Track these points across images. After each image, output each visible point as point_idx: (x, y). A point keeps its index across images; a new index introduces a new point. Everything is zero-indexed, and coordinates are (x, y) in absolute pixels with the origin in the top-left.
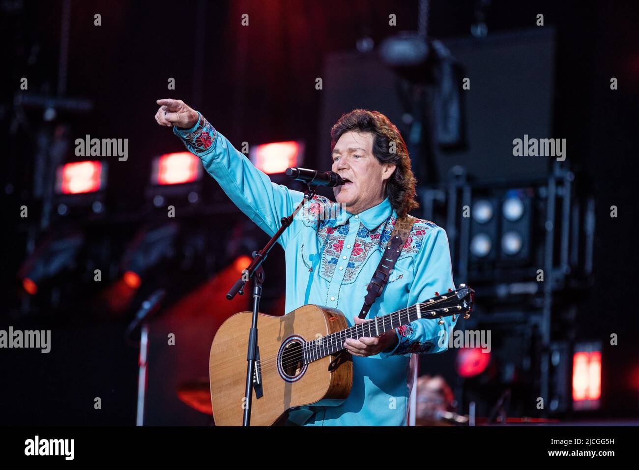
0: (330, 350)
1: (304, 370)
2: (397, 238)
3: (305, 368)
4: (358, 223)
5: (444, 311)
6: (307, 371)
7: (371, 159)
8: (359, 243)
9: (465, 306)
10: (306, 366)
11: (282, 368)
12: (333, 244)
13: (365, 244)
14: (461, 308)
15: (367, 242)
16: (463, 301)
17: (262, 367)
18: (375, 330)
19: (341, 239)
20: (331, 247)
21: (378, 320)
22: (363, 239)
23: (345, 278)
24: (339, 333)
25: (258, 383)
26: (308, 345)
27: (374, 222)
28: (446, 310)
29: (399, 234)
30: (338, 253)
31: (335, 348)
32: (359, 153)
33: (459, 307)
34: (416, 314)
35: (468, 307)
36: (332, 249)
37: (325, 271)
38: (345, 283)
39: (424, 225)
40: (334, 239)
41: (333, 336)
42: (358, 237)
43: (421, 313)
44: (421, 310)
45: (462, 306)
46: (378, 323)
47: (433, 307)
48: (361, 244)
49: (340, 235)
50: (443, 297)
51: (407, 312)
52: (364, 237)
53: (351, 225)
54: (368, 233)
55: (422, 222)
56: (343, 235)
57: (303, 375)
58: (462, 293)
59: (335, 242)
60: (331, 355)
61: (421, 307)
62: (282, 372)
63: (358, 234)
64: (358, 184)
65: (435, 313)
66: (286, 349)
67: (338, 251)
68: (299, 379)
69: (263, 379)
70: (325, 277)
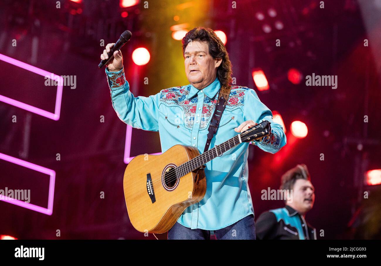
0: (191, 169)
1: (178, 183)
2: (222, 98)
3: (178, 182)
4: (203, 94)
5: (255, 137)
6: (179, 183)
7: (208, 57)
8: (206, 106)
9: (267, 131)
10: (179, 180)
11: (165, 183)
12: (189, 110)
13: (209, 106)
14: (264, 133)
15: (210, 105)
16: (265, 129)
17: (153, 185)
18: (216, 153)
19: (194, 106)
20: (189, 111)
21: (217, 147)
22: (207, 104)
23: (200, 127)
24: (195, 159)
25: (152, 194)
26: (178, 168)
27: (212, 93)
28: (256, 135)
29: (223, 96)
30: (194, 114)
31: (194, 167)
32: (201, 54)
33: (263, 133)
34: (239, 140)
35: (268, 132)
36: (190, 112)
37: (188, 125)
38: (201, 129)
39: (242, 89)
40: (190, 106)
41: (192, 161)
42: (204, 103)
43: (241, 139)
44: (241, 138)
45: (265, 132)
46: (217, 149)
47: (248, 135)
48: (207, 107)
49: (193, 103)
50: (253, 128)
51: (233, 140)
52: (208, 102)
53: (199, 96)
54: (210, 100)
55: (240, 88)
56: (194, 103)
57: (177, 186)
58: (264, 124)
59: (191, 108)
60: (192, 172)
61: (241, 136)
62: (165, 186)
63: (204, 101)
64: (202, 72)
65: (249, 138)
66: (166, 172)
67: (193, 113)
68: (175, 188)
69: (155, 191)
70: (189, 128)
